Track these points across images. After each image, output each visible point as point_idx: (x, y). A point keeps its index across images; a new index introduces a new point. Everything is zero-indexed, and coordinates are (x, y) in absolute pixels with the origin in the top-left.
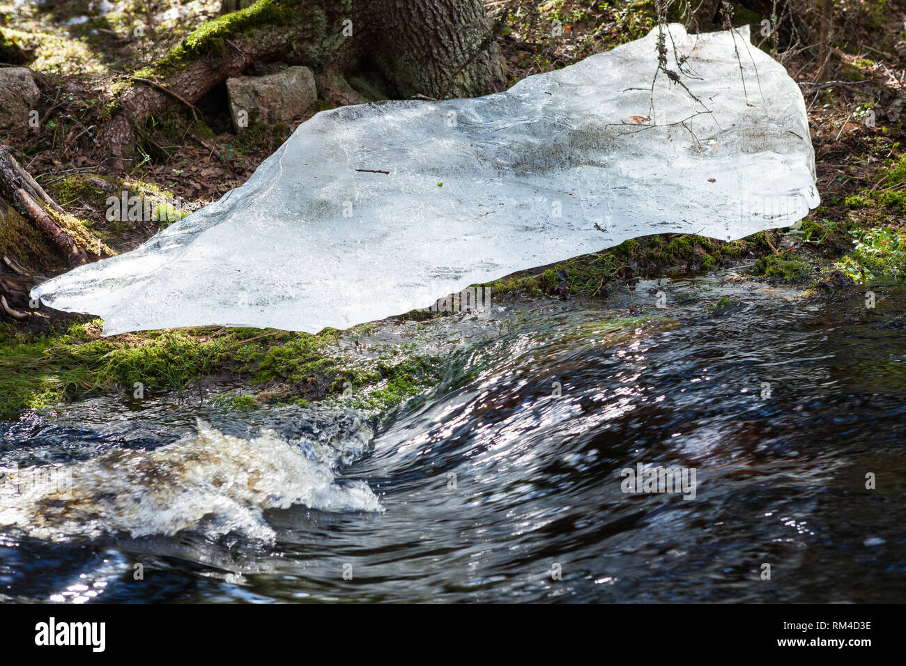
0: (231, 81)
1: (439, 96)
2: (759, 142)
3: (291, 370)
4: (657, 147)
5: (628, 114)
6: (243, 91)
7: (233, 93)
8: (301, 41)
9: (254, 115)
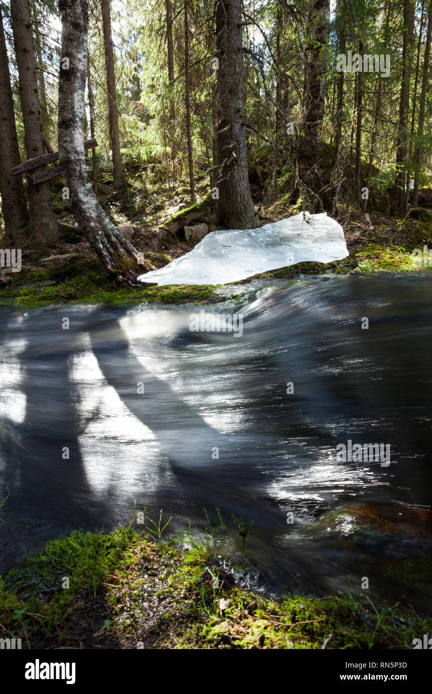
0: (185, 227)
1: (243, 229)
2: (332, 239)
3: (208, 297)
4: (304, 241)
5: (296, 233)
6: (188, 230)
7: (186, 230)
8: (204, 216)
9: (191, 236)
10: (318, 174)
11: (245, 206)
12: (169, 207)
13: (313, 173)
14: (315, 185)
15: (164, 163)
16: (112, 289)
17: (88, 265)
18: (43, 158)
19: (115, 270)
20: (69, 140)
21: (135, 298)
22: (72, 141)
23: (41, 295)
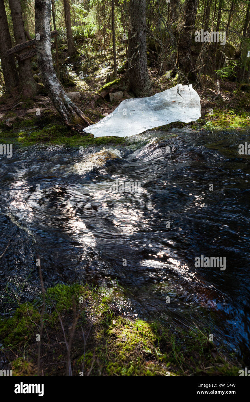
0: (110, 94)
2: (192, 106)
4: (177, 106)
5: (172, 100)
8: (121, 87)
9: (113, 99)
10: (190, 58)
11: (145, 82)
12: (102, 68)
13: (186, 58)
14: (187, 66)
15: (98, 38)
16: (69, 135)
17: (55, 117)
18: (25, 43)
19: (71, 124)
20: (42, 48)
21: (82, 142)
22: (44, 49)
23: (31, 138)
